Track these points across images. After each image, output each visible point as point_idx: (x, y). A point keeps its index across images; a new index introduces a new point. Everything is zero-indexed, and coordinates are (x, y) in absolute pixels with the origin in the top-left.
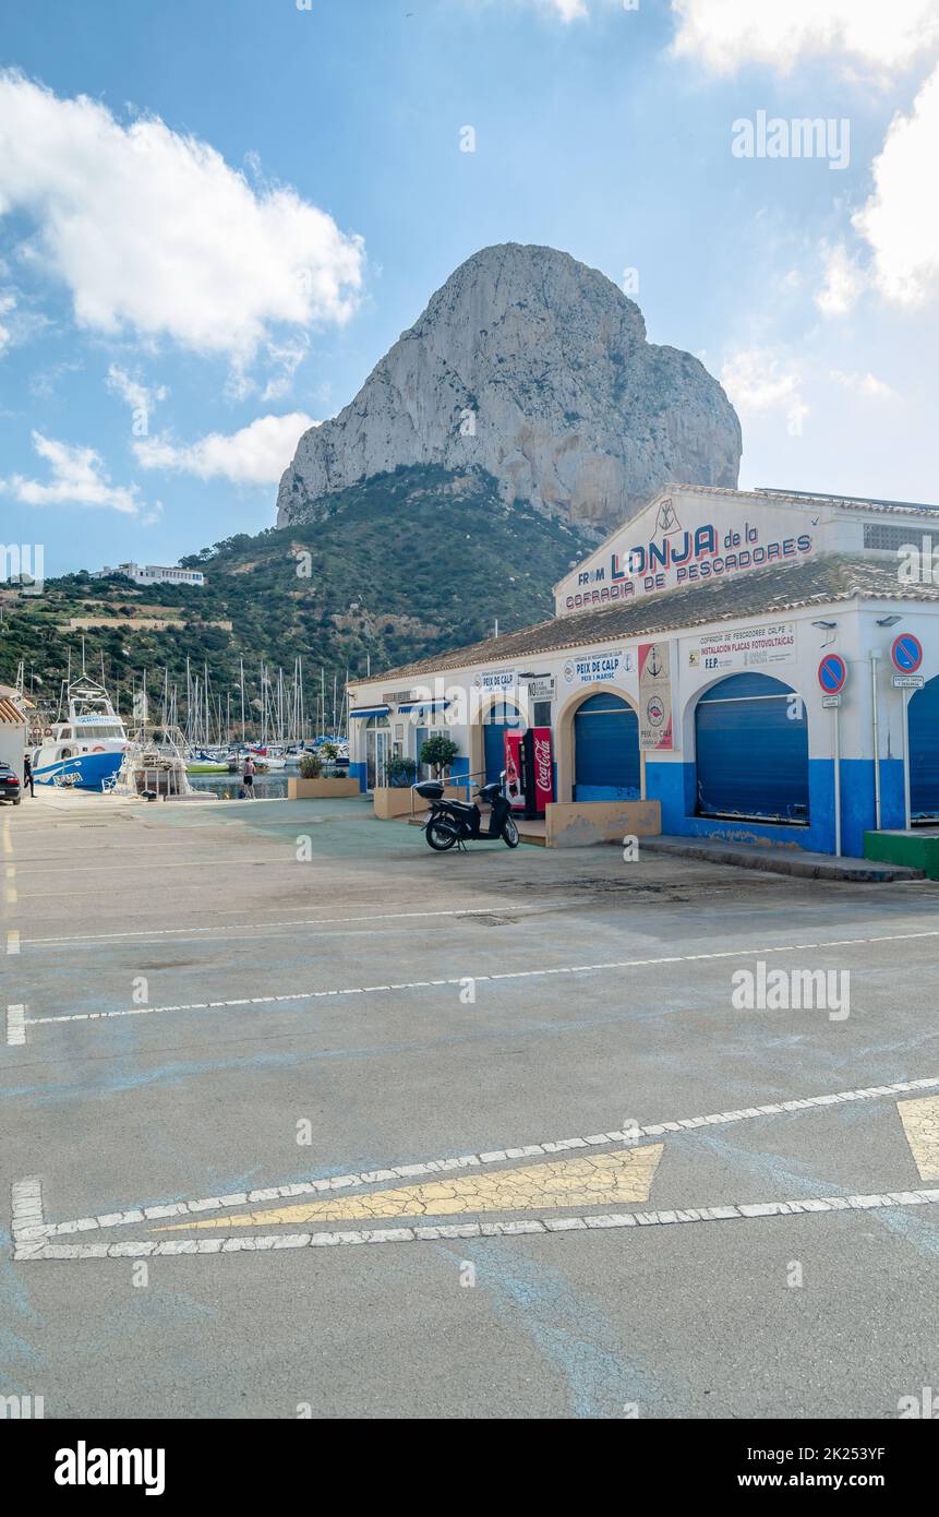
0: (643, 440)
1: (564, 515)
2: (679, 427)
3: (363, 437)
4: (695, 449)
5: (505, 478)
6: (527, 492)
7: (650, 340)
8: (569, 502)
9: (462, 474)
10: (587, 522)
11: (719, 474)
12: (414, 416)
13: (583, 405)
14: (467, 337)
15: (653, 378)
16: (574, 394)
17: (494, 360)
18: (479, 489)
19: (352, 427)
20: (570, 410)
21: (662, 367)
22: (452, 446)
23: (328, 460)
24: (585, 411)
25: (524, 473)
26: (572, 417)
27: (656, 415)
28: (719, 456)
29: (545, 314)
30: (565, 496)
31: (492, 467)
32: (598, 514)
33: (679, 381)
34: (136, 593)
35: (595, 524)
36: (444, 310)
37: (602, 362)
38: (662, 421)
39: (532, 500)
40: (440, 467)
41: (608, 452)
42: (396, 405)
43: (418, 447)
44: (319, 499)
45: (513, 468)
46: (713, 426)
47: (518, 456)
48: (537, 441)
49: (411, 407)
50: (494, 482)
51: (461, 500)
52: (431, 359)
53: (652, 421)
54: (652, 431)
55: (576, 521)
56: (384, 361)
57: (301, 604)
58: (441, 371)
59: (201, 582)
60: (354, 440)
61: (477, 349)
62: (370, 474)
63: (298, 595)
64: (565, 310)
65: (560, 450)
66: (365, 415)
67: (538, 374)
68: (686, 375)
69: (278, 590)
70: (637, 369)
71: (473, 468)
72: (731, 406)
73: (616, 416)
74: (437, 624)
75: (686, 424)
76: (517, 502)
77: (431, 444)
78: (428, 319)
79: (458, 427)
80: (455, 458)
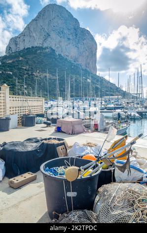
0: (82, 45)
1: (68, 58)
2: (88, 43)
3: (24, 40)
4: (90, 48)
5: (56, 49)
6: (61, 53)
9: (47, 48)
10: (72, 60)
12: (35, 37)
13: (71, 37)
14: (47, 21)
15: (82, 33)
16: (69, 35)
17: (53, 26)
18: (51, 51)
19: (21, 38)
20: (68, 37)
21: (84, 32)
22: (44, 43)
23: (16, 44)
24: (71, 38)
25: (60, 49)
26: (69, 39)
28: (94, 49)
29: (62, 18)
30: (68, 54)
31: (53, 48)
32: (74, 58)
33: (87, 35)
36: (41, 15)
37: (73, 29)
38: (85, 42)
39: (62, 55)
40: (42, 47)
41: (76, 46)
42: (31, 34)
43: (36, 43)
44: (15, 52)
45: (58, 48)
47: (58, 46)
48: (62, 43)
49: (34, 35)
50: (54, 50)
51: (48, 53)
52: (39, 25)
53: (83, 41)
54: (83, 43)
55: (70, 59)
56: (28, 25)
57: (26, 70)
58: (41, 28)
60: (22, 41)
61: (49, 24)
62: (26, 48)
63: (25, 68)
64: (66, 18)
65: (67, 45)
66: (24, 36)
67: (61, 30)
69: (20, 66)
70: (79, 31)
71: (50, 47)
73: (77, 40)
76: (59, 55)
77: (39, 43)
78: (38, 17)
79: (46, 39)
80: (45, 45)
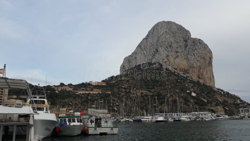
0: (192, 56)
1: (176, 71)
2: (199, 53)
3: (136, 58)
4: (203, 57)
5: (164, 64)
6: (168, 67)
7: (192, 37)
8: (177, 68)
9: (155, 64)
10: (181, 72)
11: (208, 62)
12: (146, 54)
13: (179, 50)
14: (156, 38)
15: (193, 44)
16: (177, 48)
17: (161, 42)
18: (159, 66)
19: (134, 56)
20: (177, 50)
21: (195, 42)
22: (153, 59)
23: (129, 62)
25: (168, 63)
26: (177, 52)
27: (194, 51)
28: (208, 58)
29: (171, 33)
30: (176, 67)
31: (161, 62)
32: (183, 70)
33: (199, 44)
34: (92, 87)
35: (183, 73)
36: (151, 34)
37: (182, 41)
38: (196, 52)
39: (169, 68)
40: (151, 63)
41: (185, 58)
42: (142, 52)
43: (147, 60)
44: (128, 70)
45: (165, 62)
46: (206, 52)
47: (166, 60)
48: (170, 57)
49: (145, 52)
50: (161, 65)
51: (155, 68)
52: (149, 43)
53: (194, 52)
54: (194, 54)
55: (179, 72)
56: (140, 44)
57: (125, 88)
58: (150, 45)
59: (105, 85)
60: (134, 58)
61: (157, 40)
62: (137, 65)
64: (174, 32)
65: (175, 58)
66: (136, 54)
67: (170, 44)
68: (200, 43)
69: (120, 86)
70: (189, 42)
71: (157, 63)
72: (210, 49)
73: (186, 51)
74: (152, 92)
75: (201, 52)
76: (166, 69)
77: (149, 59)
78: (148, 36)
79: (154, 55)
80: (154, 61)
